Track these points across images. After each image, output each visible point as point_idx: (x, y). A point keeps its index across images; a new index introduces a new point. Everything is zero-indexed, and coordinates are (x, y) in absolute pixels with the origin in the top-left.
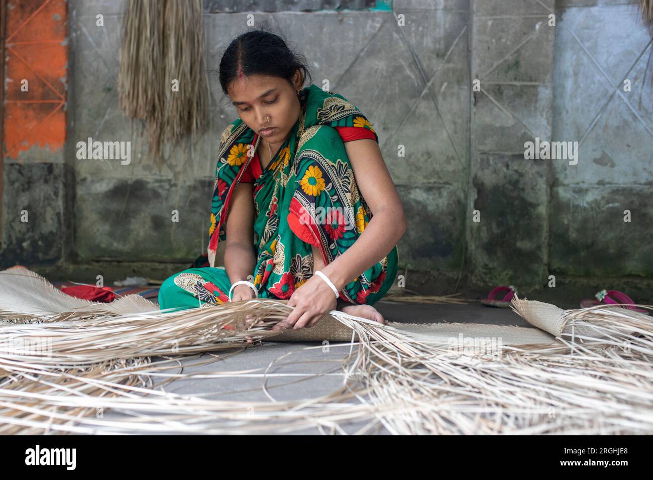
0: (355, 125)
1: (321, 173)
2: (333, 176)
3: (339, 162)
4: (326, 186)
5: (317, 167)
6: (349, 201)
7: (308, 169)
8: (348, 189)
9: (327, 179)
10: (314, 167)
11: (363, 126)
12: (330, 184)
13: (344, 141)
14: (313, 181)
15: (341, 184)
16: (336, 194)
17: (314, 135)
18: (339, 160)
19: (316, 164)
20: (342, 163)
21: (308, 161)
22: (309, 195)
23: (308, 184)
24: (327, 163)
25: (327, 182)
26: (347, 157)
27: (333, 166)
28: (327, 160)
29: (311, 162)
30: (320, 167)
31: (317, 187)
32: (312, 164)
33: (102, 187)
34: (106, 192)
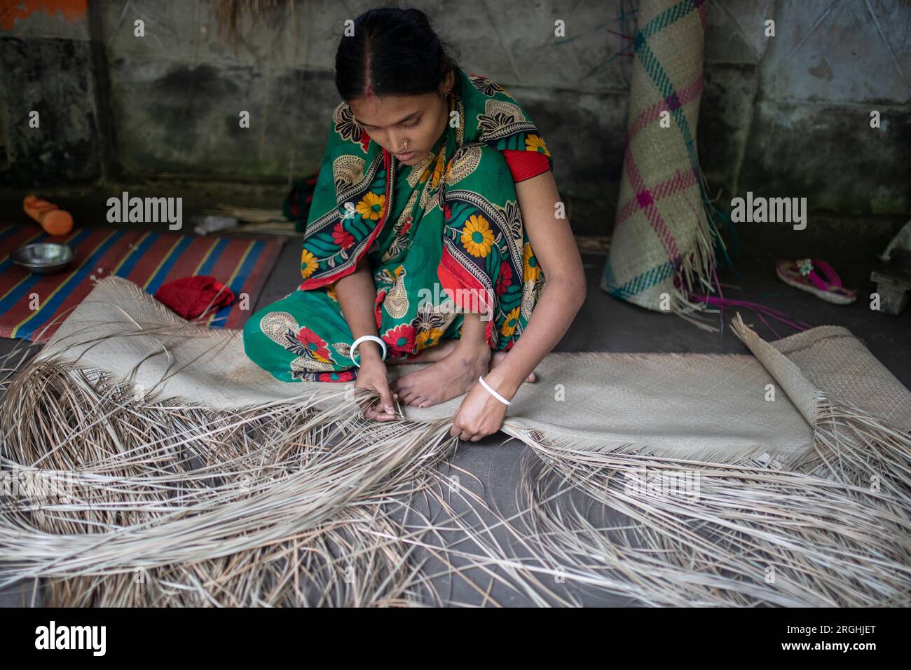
0: (528, 149)
1: (487, 223)
2: (501, 222)
3: (509, 204)
4: (495, 238)
5: (480, 216)
6: (518, 249)
7: (468, 219)
8: (517, 234)
9: (495, 228)
10: (477, 217)
11: (536, 150)
12: (500, 234)
13: (515, 181)
14: (478, 237)
15: (511, 229)
16: (506, 244)
17: (475, 169)
18: (508, 201)
19: (479, 213)
20: (511, 204)
21: (467, 207)
22: (476, 256)
23: (473, 242)
24: (493, 209)
25: (495, 235)
26: (516, 196)
27: (501, 211)
28: (493, 205)
29: (473, 210)
30: (485, 216)
31: (486, 244)
32: (473, 213)
33: (150, 74)
34: (157, 81)
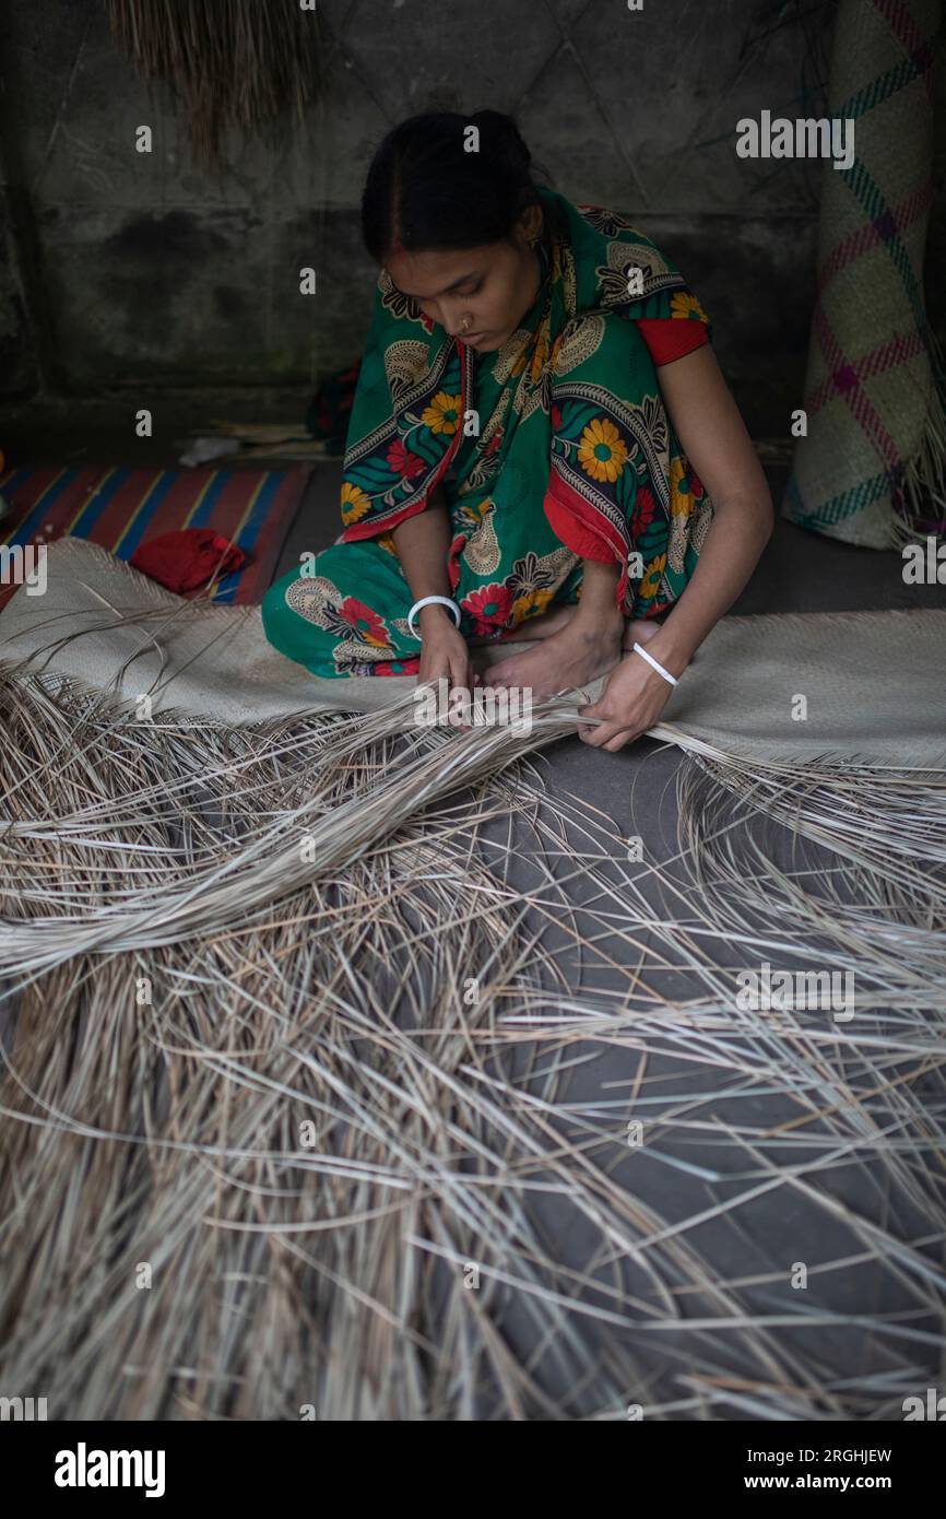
0: (675, 315)
1: (617, 431)
2: (636, 428)
3: (647, 400)
4: (629, 452)
5: (606, 421)
6: (662, 469)
7: (588, 425)
8: (660, 444)
9: (628, 438)
10: (601, 423)
11: (687, 316)
12: (636, 446)
13: (656, 364)
14: (603, 452)
15: (652, 438)
16: (644, 461)
17: (596, 349)
18: (647, 396)
19: (604, 415)
20: (651, 400)
21: (586, 408)
22: (601, 480)
23: (595, 460)
24: (624, 408)
25: (629, 447)
26: (659, 388)
27: (636, 411)
28: (625, 402)
29: (594, 411)
30: (614, 421)
31: (615, 462)
32: (596, 417)
33: (97, 229)
34: (108, 240)
